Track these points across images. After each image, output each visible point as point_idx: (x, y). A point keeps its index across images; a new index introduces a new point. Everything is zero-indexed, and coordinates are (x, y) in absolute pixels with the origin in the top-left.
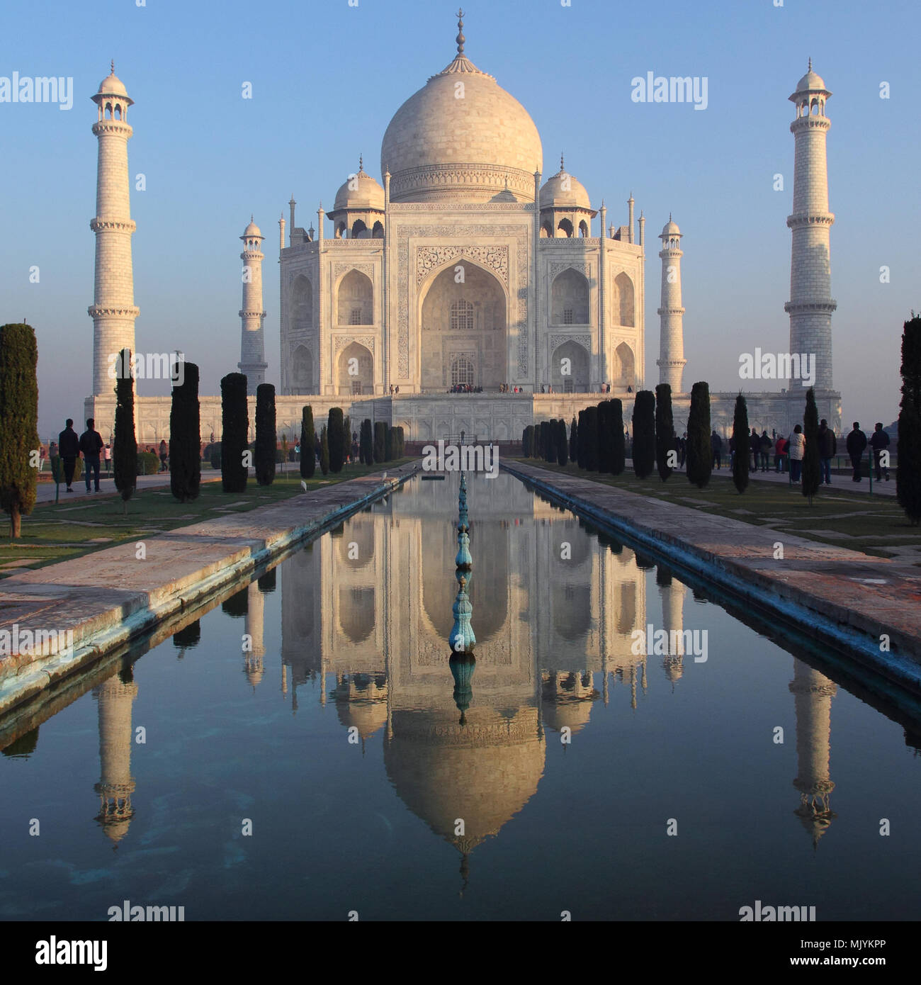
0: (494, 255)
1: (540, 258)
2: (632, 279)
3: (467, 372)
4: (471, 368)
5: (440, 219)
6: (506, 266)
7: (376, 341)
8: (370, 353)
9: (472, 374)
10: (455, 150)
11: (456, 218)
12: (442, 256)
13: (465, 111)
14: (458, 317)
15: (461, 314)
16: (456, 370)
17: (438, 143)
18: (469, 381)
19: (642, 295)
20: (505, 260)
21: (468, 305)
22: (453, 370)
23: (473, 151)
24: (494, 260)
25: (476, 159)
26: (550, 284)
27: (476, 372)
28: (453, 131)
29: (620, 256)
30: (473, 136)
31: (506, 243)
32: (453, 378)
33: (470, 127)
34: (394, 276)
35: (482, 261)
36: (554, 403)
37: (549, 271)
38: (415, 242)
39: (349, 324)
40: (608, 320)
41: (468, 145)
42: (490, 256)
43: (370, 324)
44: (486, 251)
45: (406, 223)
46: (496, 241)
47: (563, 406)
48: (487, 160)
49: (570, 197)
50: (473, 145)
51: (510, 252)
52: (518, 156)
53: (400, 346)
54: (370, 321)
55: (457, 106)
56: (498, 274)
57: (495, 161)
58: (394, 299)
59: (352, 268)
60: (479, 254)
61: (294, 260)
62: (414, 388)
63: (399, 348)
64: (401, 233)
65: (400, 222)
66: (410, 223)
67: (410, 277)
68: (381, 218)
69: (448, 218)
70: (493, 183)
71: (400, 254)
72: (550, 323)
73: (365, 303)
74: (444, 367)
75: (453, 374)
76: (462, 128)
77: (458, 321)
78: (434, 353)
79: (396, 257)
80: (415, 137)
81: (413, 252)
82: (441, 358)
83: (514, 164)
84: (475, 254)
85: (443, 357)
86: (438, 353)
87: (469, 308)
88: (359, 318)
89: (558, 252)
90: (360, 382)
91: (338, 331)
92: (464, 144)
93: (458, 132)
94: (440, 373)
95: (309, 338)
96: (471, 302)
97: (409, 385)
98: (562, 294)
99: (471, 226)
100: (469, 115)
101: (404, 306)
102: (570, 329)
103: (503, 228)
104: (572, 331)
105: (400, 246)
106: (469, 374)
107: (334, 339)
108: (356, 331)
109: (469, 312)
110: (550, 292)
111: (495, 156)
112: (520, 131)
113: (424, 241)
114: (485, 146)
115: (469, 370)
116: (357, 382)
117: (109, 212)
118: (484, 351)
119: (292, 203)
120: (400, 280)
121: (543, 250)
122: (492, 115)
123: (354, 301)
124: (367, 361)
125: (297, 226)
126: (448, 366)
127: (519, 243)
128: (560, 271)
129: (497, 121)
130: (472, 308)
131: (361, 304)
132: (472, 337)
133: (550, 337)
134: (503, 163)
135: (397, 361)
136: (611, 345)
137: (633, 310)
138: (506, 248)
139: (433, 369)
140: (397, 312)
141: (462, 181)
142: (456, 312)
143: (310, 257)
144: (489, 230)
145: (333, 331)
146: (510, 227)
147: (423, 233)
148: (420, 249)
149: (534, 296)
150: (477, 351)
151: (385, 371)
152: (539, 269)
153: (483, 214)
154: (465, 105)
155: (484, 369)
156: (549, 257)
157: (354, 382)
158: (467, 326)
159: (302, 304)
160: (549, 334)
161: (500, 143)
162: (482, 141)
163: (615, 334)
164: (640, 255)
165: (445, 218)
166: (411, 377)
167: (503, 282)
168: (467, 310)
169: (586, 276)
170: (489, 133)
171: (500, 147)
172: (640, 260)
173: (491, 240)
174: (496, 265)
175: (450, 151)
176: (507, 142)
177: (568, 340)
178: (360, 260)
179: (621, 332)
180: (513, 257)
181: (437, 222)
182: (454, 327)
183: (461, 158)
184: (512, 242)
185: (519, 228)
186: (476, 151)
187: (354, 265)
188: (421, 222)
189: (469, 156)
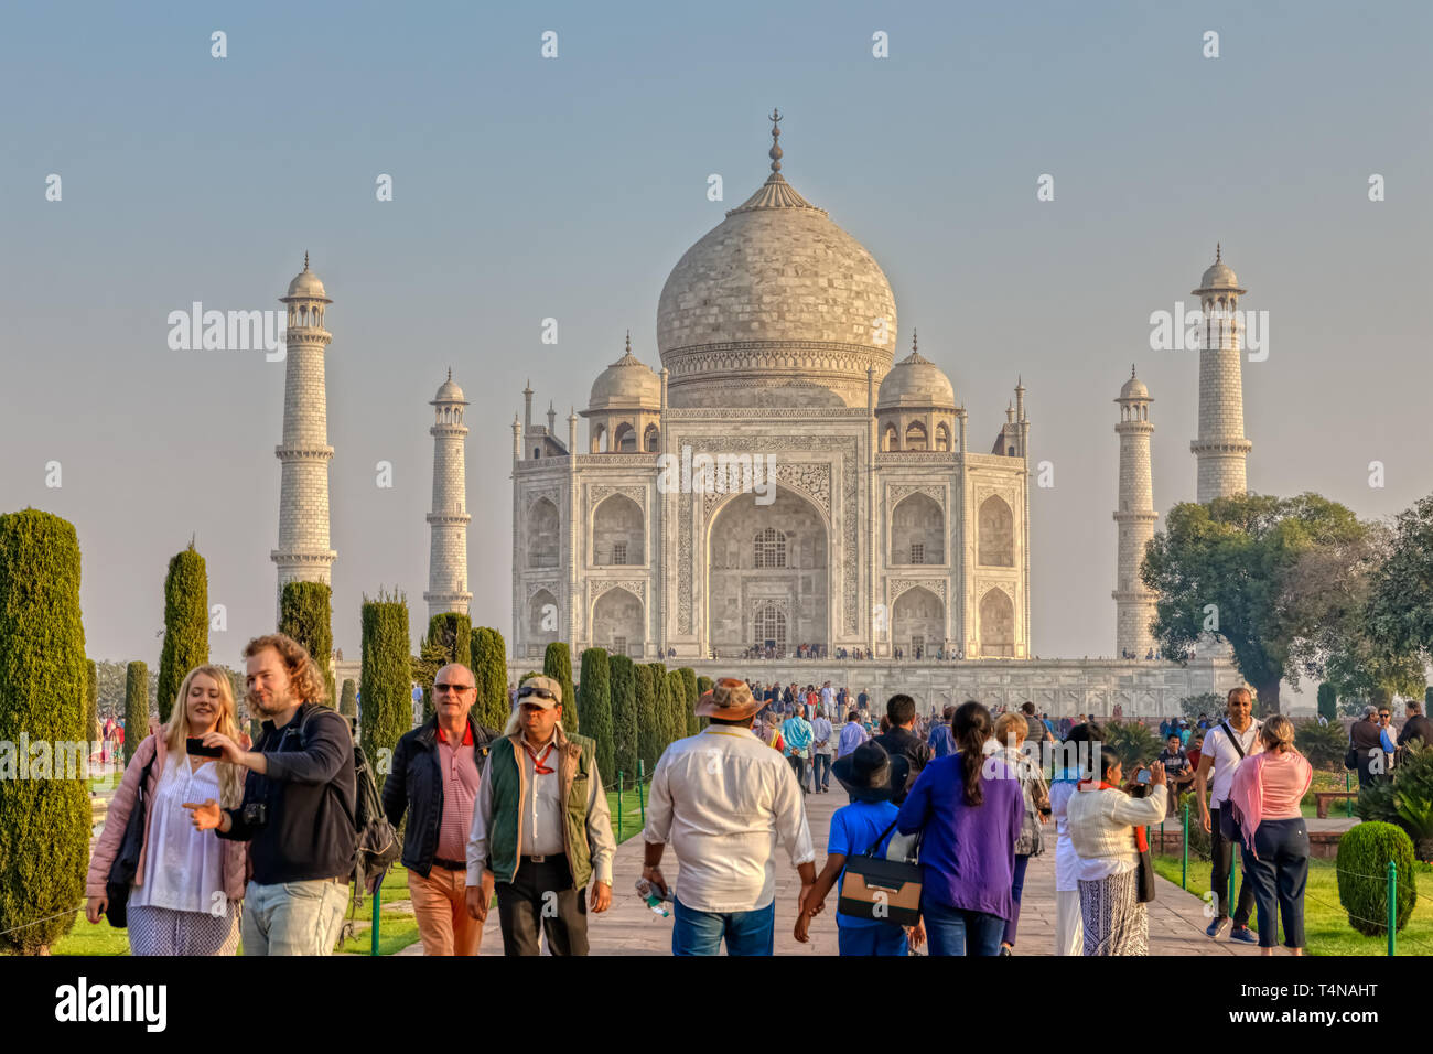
0: (811, 476)
1: (875, 478)
2: (1010, 503)
3: (776, 625)
4: (781, 619)
5: (736, 429)
6: (827, 489)
7: (648, 586)
8: (638, 600)
9: (784, 627)
10: (763, 324)
11: (759, 428)
13: (777, 270)
14: (763, 552)
15: (768, 548)
16: (761, 621)
17: (738, 313)
18: (779, 636)
19: (1026, 524)
20: (826, 481)
21: (779, 535)
22: (756, 622)
23: (788, 325)
24: (812, 482)
25: (792, 335)
26: (890, 514)
27: (789, 624)
28: (761, 297)
29: (989, 474)
30: (788, 305)
31: (828, 460)
32: (756, 632)
33: (785, 291)
34: (673, 503)
35: (795, 484)
36: (878, 672)
37: (888, 496)
39: (610, 564)
40: (971, 559)
41: (781, 316)
42: (805, 477)
43: (637, 564)
44: (801, 471)
45: (691, 433)
46: (814, 457)
47: (890, 675)
48: (809, 336)
49: (922, 392)
50: (789, 316)
51: (834, 471)
52: (856, 327)
53: (681, 593)
54: (640, 560)
55: (766, 261)
56: (817, 501)
57: (822, 337)
58: (672, 532)
59: (614, 491)
60: (791, 474)
61: (533, 478)
62: (700, 648)
63: (679, 595)
64: (682, 447)
65: (682, 433)
66: (695, 433)
67: (696, 504)
68: (656, 419)
69: (747, 428)
70: (817, 366)
72: (889, 563)
73: (632, 535)
74: (743, 617)
75: (756, 627)
76: (773, 293)
77: (764, 556)
78: (729, 600)
80: (705, 304)
82: (740, 606)
83: (849, 338)
84: (784, 474)
85: (743, 605)
86: (735, 600)
87: (779, 540)
88: (624, 555)
89: (900, 471)
90: (624, 638)
91: (595, 573)
92: (775, 315)
93: (767, 299)
94: (738, 626)
95: (555, 580)
96: (782, 531)
97: (691, 644)
98: (908, 524)
99: (779, 438)
100: (783, 275)
101: (686, 542)
102: (916, 572)
103: (823, 441)
106: (779, 627)
107: (589, 583)
108: (620, 573)
109: (779, 545)
110: (890, 523)
111: (821, 330)
112: (858, 293)
114: (806, 317)
115: (779, 621)
116: (620, 638)
117: (303, 437)
118: (800, 597)
119: (528, 393)
120: (681, 507)
121: (879, 468)
122: (816, 274)
123: (618, 532)
124: (634, 612)
125: (534, 423)
126: (749, 616)
127: (846, 460)
128: (903, 496)
129: (823, 282)
130: (784, 540)
131: (627, 537)
132: (783, 578)
133: (888, 581)
134: (832, 338)
135: (677, 612)
136: (975, 592)
137: (1011, 543)
138: (827, 467)
139: (729, 621)
140: (677, 549)
141: (772, 365)
142: (761, 545)
143: (556, 476)
144: (804, 443)
145: (588, 573)
146: (833, 439)
147: (714, 448)
149: (867, 529)
150: (790, 596)
151: (659, 625)
153: (796, 422)
154: (777, 260)
155: (800, 621)
156: (888, 478)
157: (616, 638)
158: (776, 564)
159: (545, 534)
160: (888, 578)
161: (828, 313)
162: (802, 311)
163: (979, 579)
164: (1022, 469)
165: (743, 428)
166: (695, 631)
167: (822, 511)
168: (776, 542)
169: (941, 503)
170: (811, 300)
171: (828, 318)
172: (1022, 476)
173: (807, 457)
174: (815, 489)
175: (755, 325)
176: (839, 310)
177: (914, 585)
178: (627, 482)
179: (992, 573)
180: (838, 478)
181: (733, 433)
182: (758, 565)
183: (771, 335)
184: (837, 459)
185: (846, 440)
186: (792, 325)
187: (618, 488)
188: (711, 433)
189: (783, 331)
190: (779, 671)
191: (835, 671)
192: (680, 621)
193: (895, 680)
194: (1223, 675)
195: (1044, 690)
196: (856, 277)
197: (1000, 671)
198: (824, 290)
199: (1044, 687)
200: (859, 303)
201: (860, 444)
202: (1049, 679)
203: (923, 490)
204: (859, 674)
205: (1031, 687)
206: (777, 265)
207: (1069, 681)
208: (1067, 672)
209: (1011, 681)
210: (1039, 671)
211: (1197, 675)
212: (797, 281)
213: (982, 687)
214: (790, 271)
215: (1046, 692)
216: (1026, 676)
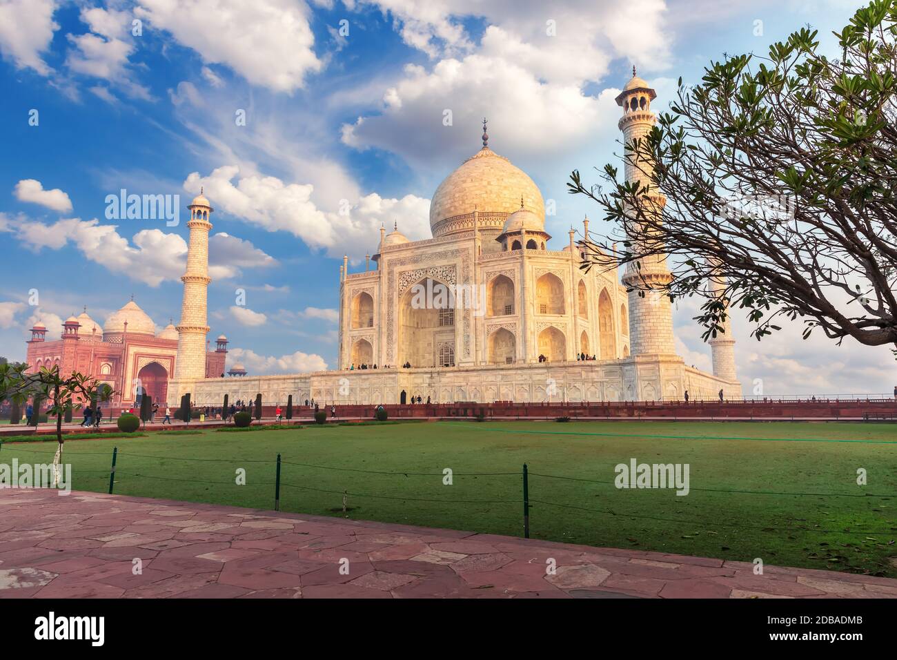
0: (447, 272)
1: (478, 270)
2: (561, 278)
5: (412, 252)
6: (455, 278)
7: (374, 337)
8: (371, 345)
9: (453, 357)
10: (456, 208)
12: (414, 277)
14: (444, 318)
15: (446, 316)
16: (442, 354)
20: (454, 274)
22: (440, 354)
24: (447, 275)
27: (455, 355)
29: (544, 261)
30: (467, 196)
31: (455, 263)
32: (440, 360)
34: (385, 294)
35: (438, 277)
36: (425, 376)
37: (485, 278)
38: (398, 269)
40: (530, 310)
41: (463, 202)
42: (444, 273)
43: (370, 327)
44: (442, 270)
45: (393, 258)
46: (449, 262)
47: (432, 378)
50: (467, 202)
51: (457, 268)
52: (504, 204)
53: (388, 340)
54: (371, 324)
57: (484, 210)
59: (361, 291)
60: (437, 272)
64: (389, 265)
65: (389, 258)
66: (395, 257)
67: (394, 293)
69: (419, 251)
71: (389, 279)
72: (486, 316)
75: (440, 357)
77: (444, 320)
78: (428, 344)
79: (387, 281)
81: (396, 276)
82: (432, 346)
83: (501, 210)
84: (435, 273)
85: (434, 346)
86: (430, 343)
87: (451, 311)
89: (491, 264)
91: (354, 333)
92: (461, 202)
93: (457, 195)
98: (503, 295)
99: (432, 254)
102: (501, 320)
103: (452, 253)
104: (504, 321)
105: (389, 273)
106: (451, 355)
107: (352, 338)
108: (363, 331)
109: (451, 314)
111: (483, 206)
113: (403, 268)
114: (475, 201)
126: (435, 351)
127: (463, 261)
128: (493, 277)
129: (485, 183)
132: (452, 331)
133: (486, 326)
134: (490, 210)
135: (386, 350)
136: (534, 329)
138: (454, 266)
140: (387, 317)
142: (442, 315)
144: (443, 255)
145: (350, 333)
146: (457, 251)
147: (402, 263)
148: (401, 274)
151: (379, 357)
152: (477, 278)
153: (439, 245)
156: (485, 269)
158: (449, 323)
160: (486, 324)
161: (488, 197)
162: (473, 198)
164: (570, 258)
166: (394, 360)
168: (449, 312)
169: (512, 279)
170: (477, 192)
171: (487, 200)
172: (570, 262)
173: (444, 262)
174: (448, 279)
175: (452, 209)
176: (494, 196)
177: (499, 327)
178: (366, 286)
179: (548, 318)
180: (459, 270)
181: (412, 254)
182: (441, 324)
183: (461, 212)
184: (458, 261)
185: (465, 249)
186: (469, 206)
187: (364, 289)
188: (402, 256)
189: (465, 209)
190: (363, 377)
191: (391, 376)
192: (388, 355)
193: (434, 380)
194: (645, 369)
195: (522, 384)
196: (506, 180)
197: (495, 372)
198: (485, 187)
199: (522, 382)
200: (505, 192)
201: (471, 252)
202: (525, 377)
203: (503, 273)
204: (414, 378)
205: (514, 382)
206: (463, 179)
207: (538, 377)
208: (537, 371)
209: (502, 379)
210: (519, 372)
211: (627, 370)
212: (471, 184)
213: (485, 383)
214: (469, 180)
215: (524, 386)
216: (510, 375)
